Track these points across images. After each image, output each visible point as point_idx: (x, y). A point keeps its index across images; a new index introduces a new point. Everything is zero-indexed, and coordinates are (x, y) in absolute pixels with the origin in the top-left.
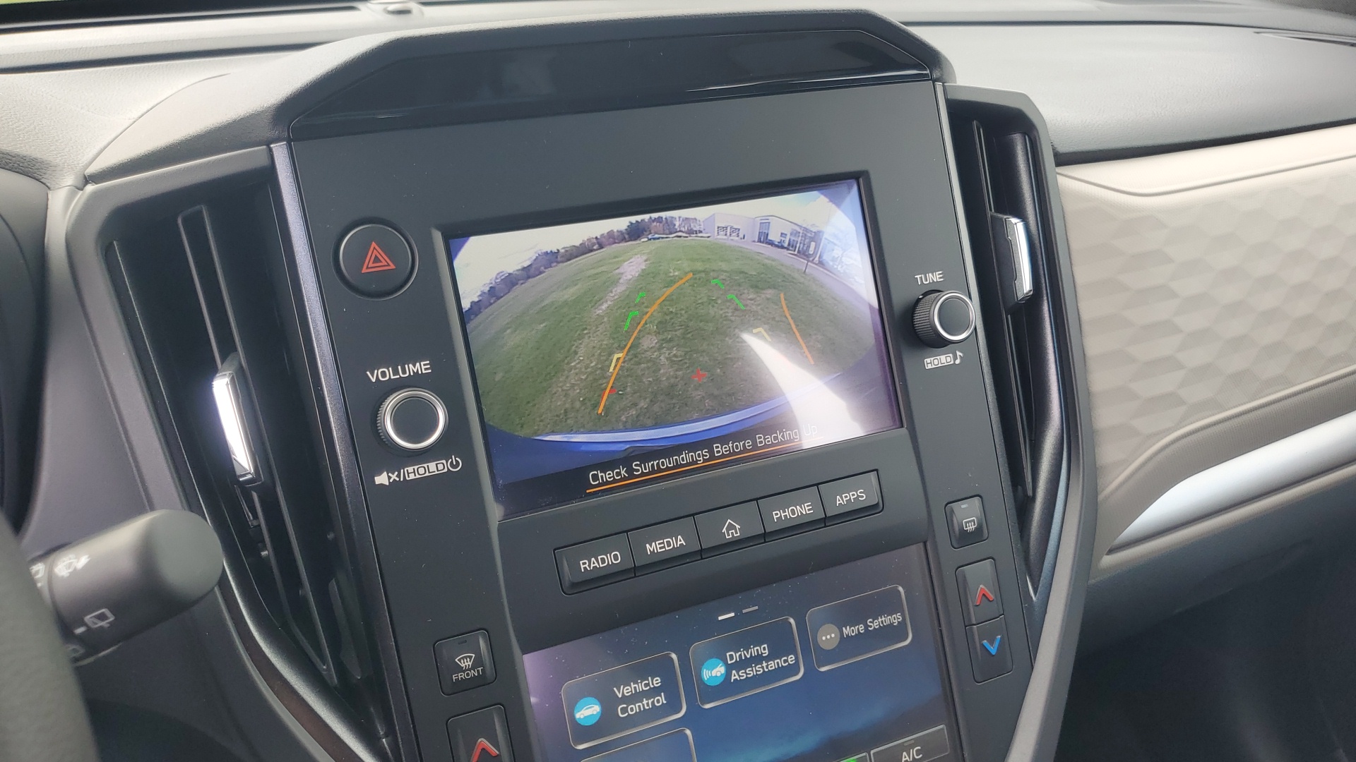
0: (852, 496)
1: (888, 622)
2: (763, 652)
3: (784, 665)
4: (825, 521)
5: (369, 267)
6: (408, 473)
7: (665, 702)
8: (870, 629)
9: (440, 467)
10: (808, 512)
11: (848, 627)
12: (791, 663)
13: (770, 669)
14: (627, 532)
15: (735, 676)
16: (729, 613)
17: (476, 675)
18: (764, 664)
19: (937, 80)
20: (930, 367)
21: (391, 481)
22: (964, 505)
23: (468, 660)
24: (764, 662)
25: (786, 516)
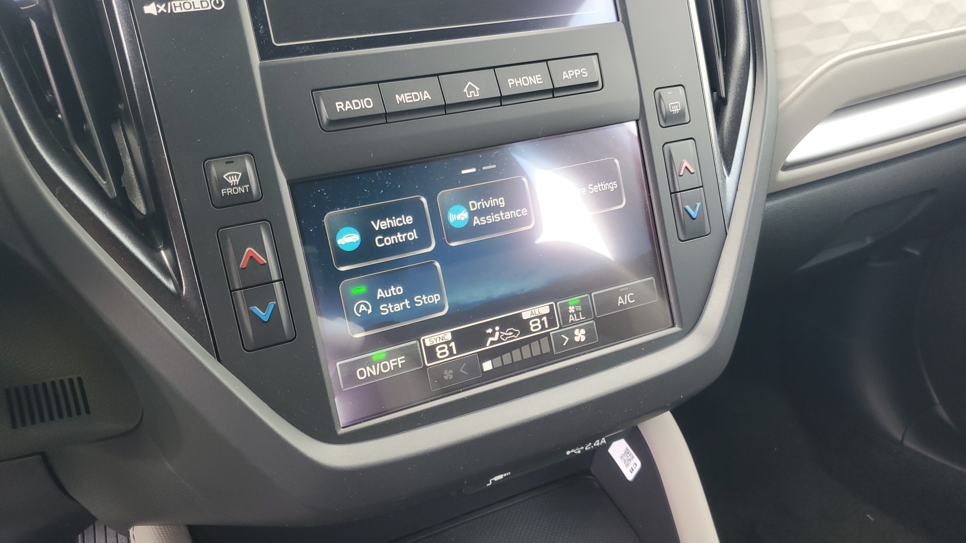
0: (576, 72)
1: (606, 188)
2: (501, 204)
3: (518, 216)
4: (553, 92)
6: (175, 7)
7: (417, 237)
10: (538, 82)
12: (524, 215)
13: (507, 218)
14: (378, 82)
15: (476, 221)
16: (471, 168)
17: (243, 192)
18: (502, 214)
21: (159, 11)
22: (670, 92)
23: (236, 177)
24: (501, 212)
25: (519, 84)
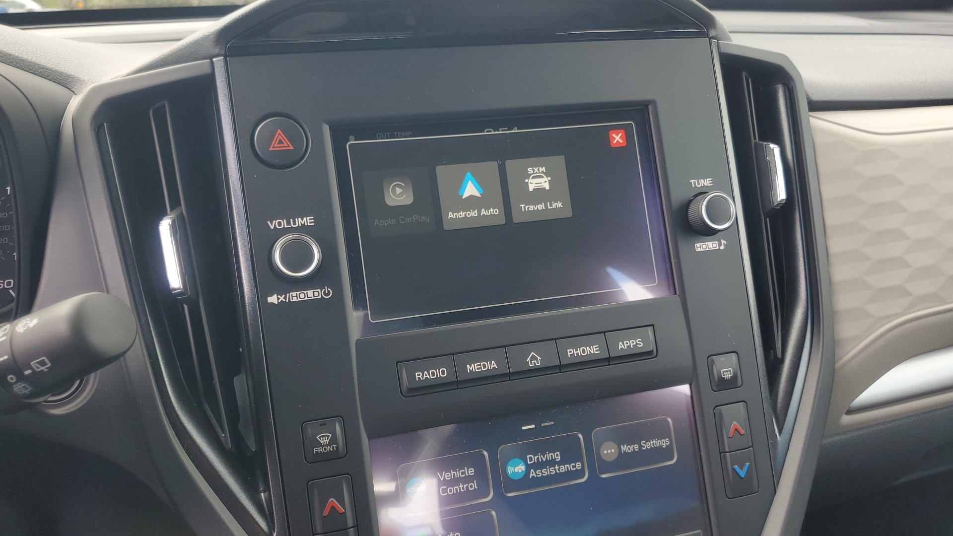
0: (632, 343)
1: (658, 445)
2: (556, 458)
3: (572, 469)
4: (609, 360)
5: (274, 146)
6: (292, 297)
7: (476, 488)
8: (643, 448)
9: (316, 294)
10: (595, 352)
11: (625, 446)
12: (578, 468)
13: (561, 471)
14: (453, 354)
15: (532, 474)
16: (531, 425)
17: (332, 450)
18: (557, 467)
19: (713, 38)
20: (699, 250)
21: (279, 301)
22: (723, 358)
23: (326, 438)
24: (556, 465)
25: (577, 354)
